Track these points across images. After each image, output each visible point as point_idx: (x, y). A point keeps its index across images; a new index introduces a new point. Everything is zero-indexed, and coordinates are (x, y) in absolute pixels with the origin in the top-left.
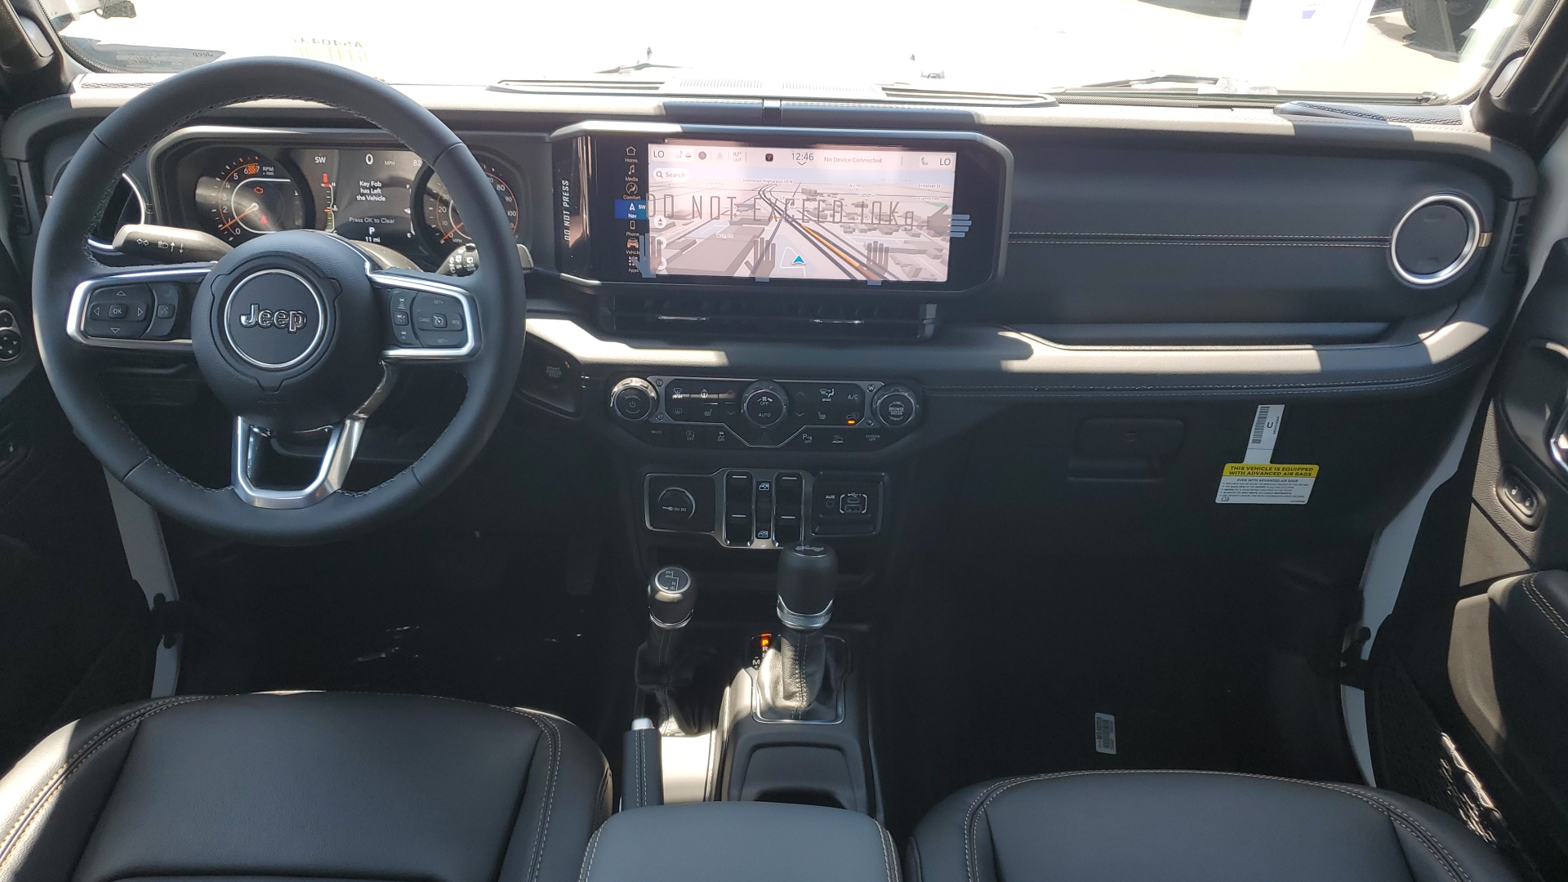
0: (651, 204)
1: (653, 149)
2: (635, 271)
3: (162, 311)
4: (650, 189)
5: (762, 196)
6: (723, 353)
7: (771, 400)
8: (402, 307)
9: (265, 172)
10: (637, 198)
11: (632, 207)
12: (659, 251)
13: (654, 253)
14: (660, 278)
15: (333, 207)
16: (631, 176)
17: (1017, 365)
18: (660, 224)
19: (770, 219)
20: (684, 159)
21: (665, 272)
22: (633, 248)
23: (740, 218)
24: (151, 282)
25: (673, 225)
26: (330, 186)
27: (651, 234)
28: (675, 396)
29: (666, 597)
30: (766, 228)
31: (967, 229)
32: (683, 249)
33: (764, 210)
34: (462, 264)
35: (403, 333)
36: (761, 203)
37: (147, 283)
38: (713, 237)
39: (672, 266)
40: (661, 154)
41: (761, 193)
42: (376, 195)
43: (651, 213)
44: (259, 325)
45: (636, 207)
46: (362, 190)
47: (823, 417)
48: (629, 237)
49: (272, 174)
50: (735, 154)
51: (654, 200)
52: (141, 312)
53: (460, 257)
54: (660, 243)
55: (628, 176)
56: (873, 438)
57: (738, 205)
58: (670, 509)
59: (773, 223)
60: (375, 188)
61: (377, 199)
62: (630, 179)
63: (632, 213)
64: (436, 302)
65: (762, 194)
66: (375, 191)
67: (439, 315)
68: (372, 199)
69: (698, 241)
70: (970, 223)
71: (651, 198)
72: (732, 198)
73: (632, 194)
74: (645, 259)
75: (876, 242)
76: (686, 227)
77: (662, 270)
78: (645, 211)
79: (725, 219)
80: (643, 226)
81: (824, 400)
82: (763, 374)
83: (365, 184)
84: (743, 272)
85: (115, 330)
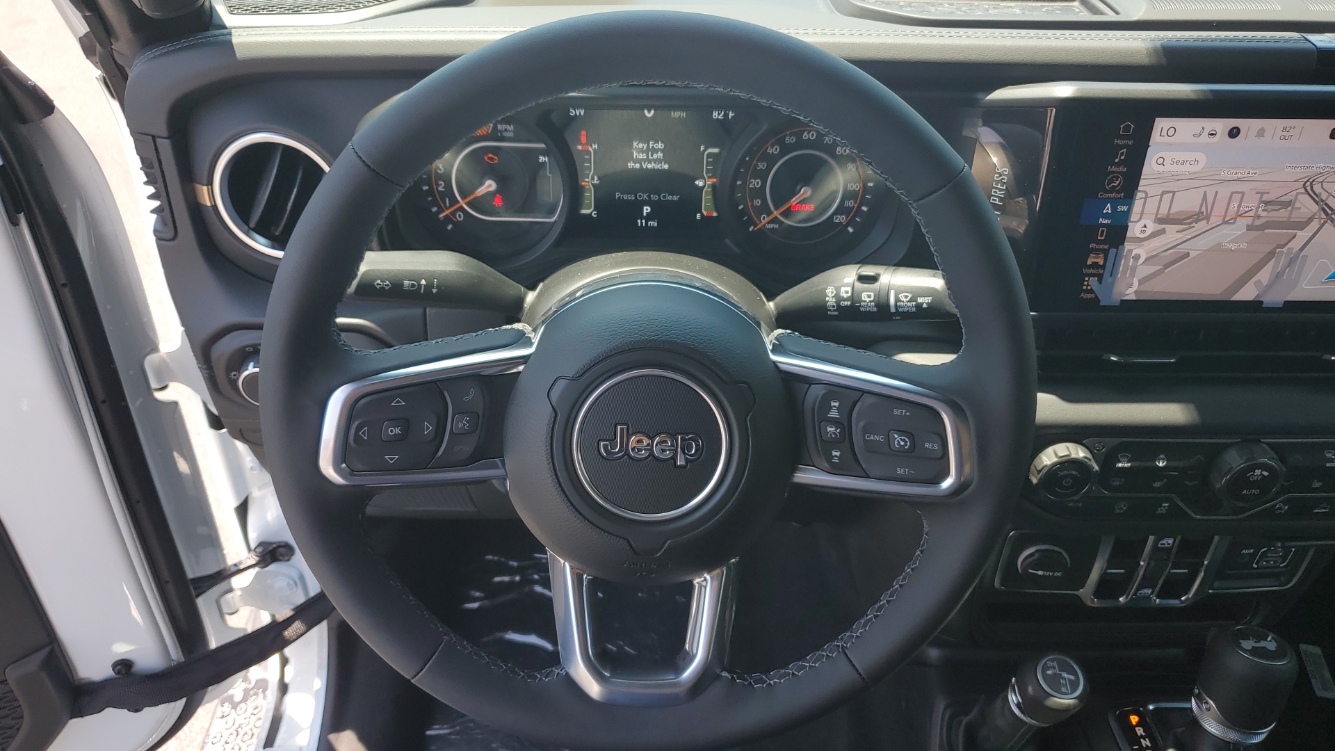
0: (1137, 205)
1: (1161, 124)
2: (1089, 296)
4: (1141, 183)
5: (1309, 188)
6: (1191, 407)
7: (1266, 474)
8: (834, 414)
9: (501, 132)
10: (1119, 196)
11: (1108, 209)
12: (1134, 269)
13: (1125, 272)
14: (1128, 305)
15: (593, 179)
16: (1118, 165)
18: (1143, 232)
19: (1311, 219)
20: (1205, 138)
21: (1133, 297)
22: (1095, 265)
23: (1267, 219)
24: (441, 380)
25: (1163, 232)
26: (590, 149)
27: (1127, 246)
28: (1120, 465)
30: (1299, 233)
32: (1167, 266)
33: (1307, 206)
34: (852, 298)
35: (834, 453)
36: (1305, 199)
37: (435, 382)
38: (1217, 248)
39: (1143, 288)
40: (1171, 132)
41: (1308, 184)
42: (655, 161)
43: (1134, 217)
44: (629, 456)
45: (1114, 208)
46: (635, 154)
47: (1317, 484)
48: (1093, 251)
49: (511, 135)
50: (1285, 129)
51: (1145, 199)
52: (428, 428)
53: (849, 289)
54: (1137, 257)
55: (1114, 164)
57: (1267, 203)
58: (1040, 573)
59: (1314, 225)
60: (654, 151)
61: (658, 166)
62: (1114, 169)
63: (1106, 216)
64: (897, 412)
65: (1308, 186)
66: (655, 156)
67: (900, 432)
68: (650, 166)
69: (1192, 254)
71: (1139, 195)
72: (1262, 194)
73: (1113, 190)
74: (1110, 280)
76: (1180, 235)
77: (1130, 294)
78: (1127, 214)
79: (1242, 223)
80: (1118, 234)
81: (1328, 465)
82: (1249, 436)
83: (641, 146)
84: (1247, 293)
85: (391, 459)
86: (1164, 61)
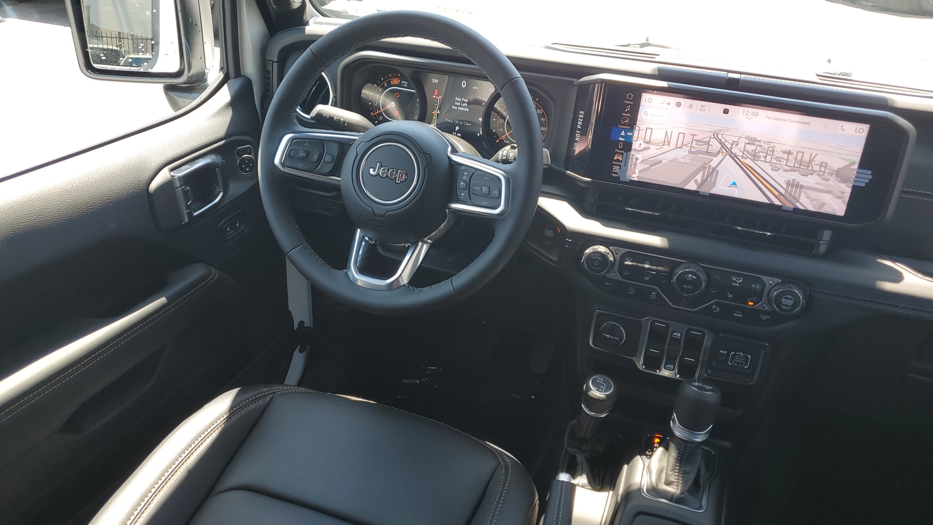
0: (636, 133)
1: (645, 96)
2: (616, 175)
3: (327, 158)
4: (638, 123)
5: (716, 137)
6: (665, 239)
7: (695, 278)
8: (465, 178)
9: (403, 84)
10: (628, 128)
11: (623, 133)
12: (636, 164)
13: (631, 165)
14: (632, 182)
15: (437, 111)
16: (627, 113)
17: (889, 286)
18: (640, 147)
19: (718, 153)
20: (665, 105)
21: (636, 179)
22: (618, 160)
23: (697, 149)
24: (324, 140)
25: (648, 148)
26: (438, 98)
27: (632, 153)
28: (626, 263)
29: (596, 395)
30: (714, 158)
31: (867, 181)
32: (652, 166)
33: (715, 146)
34: (506, 156)
35: (462, 194)
36: (714, 142)
37: (322, 140)
38: (675, 160)
39: (641, 175)
40: (650, 100)
41: (715, 134)
42: (464, 107)
43: (635, 139)
44: (380, 176)
45: (626, 133)
46: (456, 103)
47: (730, 296)
48: (617, 153)
49: (406, 86)
50: (702, 106)
51: (639, 130)
52: (316, 157)
53: (506, 152)
54: (637, 159)
55: (625, 112)
56: (765, 317)
57: (697, 141)
58: (608, 336)
59: (720, 156)
60: (464, 103)
61: (464, 109)
62: (625, 114)
63: (622, 137)
64: (486, 178)
65: (716, 136)
66: (464, 105)
67: (486, 186)
68: (461, 109)
69: (664, 161)
70: (870, 177)
71: (637, 128)
72: (694, 135)
73: (625, 124)
74: (624, 168)
75: (794, 180)
76: (657, 151)
77: (635, 177)
78: (631, 137)
79: (686, 149)
80: (628, 146)
81: (733, 284)
82: (693, 259)
83: (459, 99)
84: (692, 186)
85: (300, 166)
86: (657, 73)
